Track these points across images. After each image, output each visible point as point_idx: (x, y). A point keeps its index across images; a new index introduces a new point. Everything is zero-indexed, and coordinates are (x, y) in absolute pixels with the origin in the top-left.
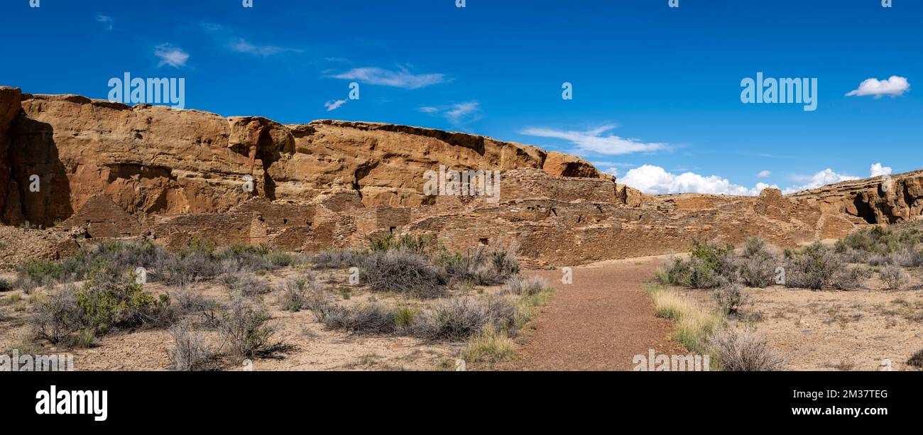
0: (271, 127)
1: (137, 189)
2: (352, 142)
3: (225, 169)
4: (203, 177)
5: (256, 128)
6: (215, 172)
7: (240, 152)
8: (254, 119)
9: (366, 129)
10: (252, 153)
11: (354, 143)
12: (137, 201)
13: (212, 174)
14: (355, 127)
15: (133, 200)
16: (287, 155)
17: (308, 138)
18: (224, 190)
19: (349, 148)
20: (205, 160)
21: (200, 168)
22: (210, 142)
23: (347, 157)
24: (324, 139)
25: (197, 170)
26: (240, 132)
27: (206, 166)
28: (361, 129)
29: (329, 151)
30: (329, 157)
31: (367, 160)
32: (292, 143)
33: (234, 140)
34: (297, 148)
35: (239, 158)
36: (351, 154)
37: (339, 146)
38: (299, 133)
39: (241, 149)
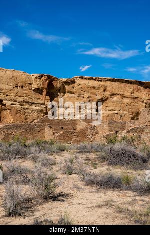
0: (54, 80)
2: (94, 88)
3: (31, 101)
4: (20, 105)
5: (46, 80)
6: (26, 102)
7: (38, 93)
8: (45, 76)
9: (101, 81)
10: (44, 93)
11: (95, 88)
13: (24, 103)
14: (95, 80)
16: (62, 94)
17: (72, 86)
18: (31, 112)
19: (93, 91)
20: (20, 96)
21: (18, 100)
22: (22, 87)
23: (92, 96)
24: (80, 87)
25: (16, 101)
26: (38, 83)
27: (21, 99)
28: (99, 81)
29: (83, 93)
30: (83, 96)
31: (102, 97)
32: (64, 88)
33: (35, 86)
34: (67, 91)
35: (38, 96)
36: (94, 94)
37: (88, 90)
38: (67, 83)
39: (39, 91)
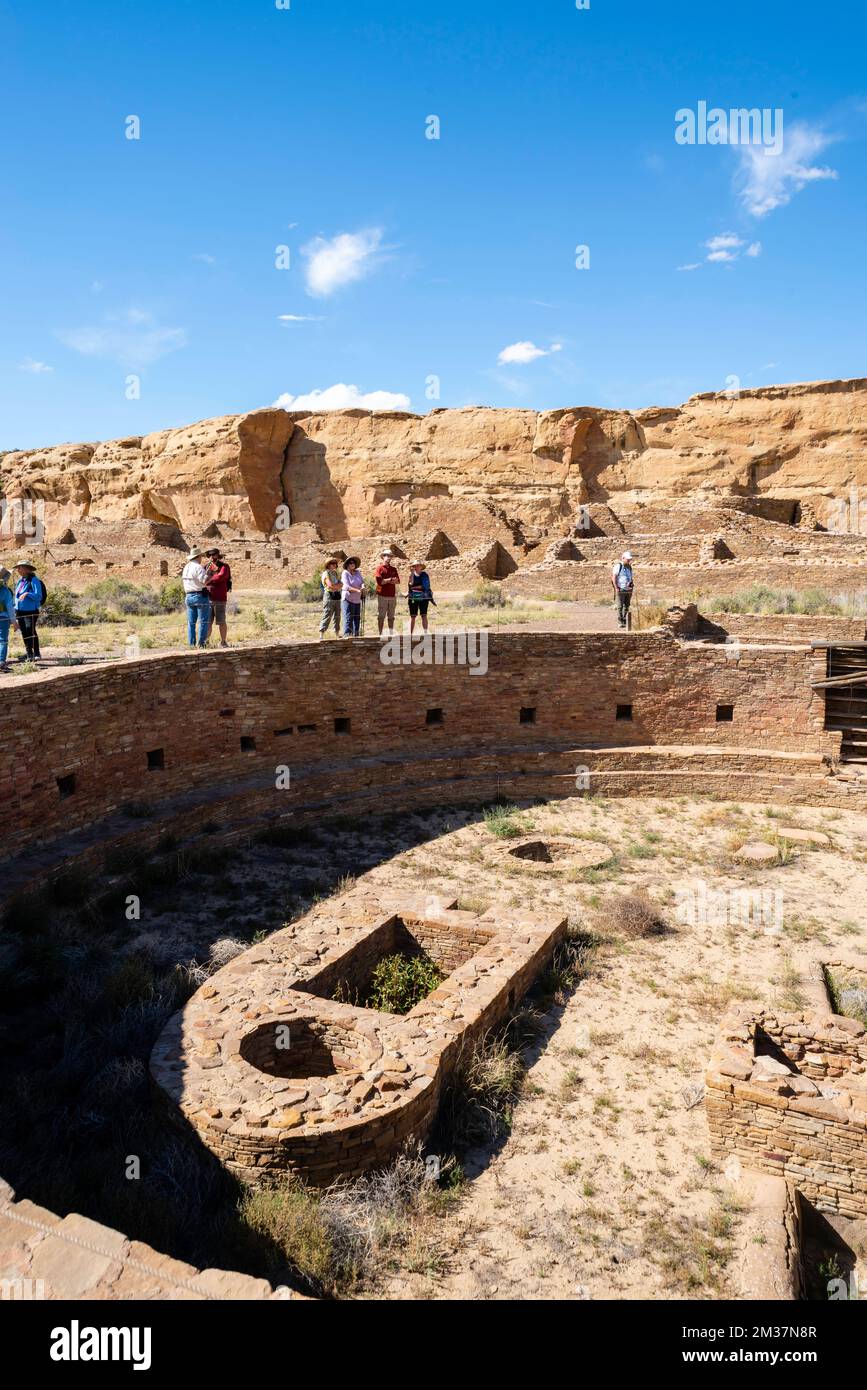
0: (602, 418)
1: (406, 510)
2: (745, 422)
3: (520, 480)
4: (487, 493)
5: (571, 423)
6: (505, 485)
7: (549, 457)
8: (568, 412)
9: (782, 396)
10: (566, 458)
11: (748, 422)
12: (406, 524)
13: (500, 488)
14: (758, 396)
15: (402, 522)
16: (633, 453)
17: (664, 426)
18: (514, 507)
19: (737, 432)
20: (495, 472)
21: (484, 482)
22: (507, 448)
23: (733, 446)
24: (693, 424)
25: (480, 485)
26: (549, 431)
27: (493, 479)
28: (771, 398)
29: (701, 441)
30: (698, 451)
31: (772, 447)
32: (640, 436)
33: (539, 443)
34: (647, 442)
35: (548, 464)
36: (739, 441)
37: (718, 431)
38: (651, 419)
39: (551, 453)
